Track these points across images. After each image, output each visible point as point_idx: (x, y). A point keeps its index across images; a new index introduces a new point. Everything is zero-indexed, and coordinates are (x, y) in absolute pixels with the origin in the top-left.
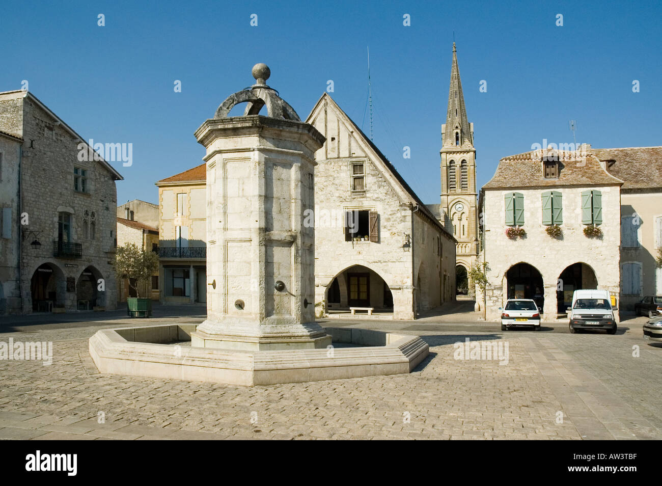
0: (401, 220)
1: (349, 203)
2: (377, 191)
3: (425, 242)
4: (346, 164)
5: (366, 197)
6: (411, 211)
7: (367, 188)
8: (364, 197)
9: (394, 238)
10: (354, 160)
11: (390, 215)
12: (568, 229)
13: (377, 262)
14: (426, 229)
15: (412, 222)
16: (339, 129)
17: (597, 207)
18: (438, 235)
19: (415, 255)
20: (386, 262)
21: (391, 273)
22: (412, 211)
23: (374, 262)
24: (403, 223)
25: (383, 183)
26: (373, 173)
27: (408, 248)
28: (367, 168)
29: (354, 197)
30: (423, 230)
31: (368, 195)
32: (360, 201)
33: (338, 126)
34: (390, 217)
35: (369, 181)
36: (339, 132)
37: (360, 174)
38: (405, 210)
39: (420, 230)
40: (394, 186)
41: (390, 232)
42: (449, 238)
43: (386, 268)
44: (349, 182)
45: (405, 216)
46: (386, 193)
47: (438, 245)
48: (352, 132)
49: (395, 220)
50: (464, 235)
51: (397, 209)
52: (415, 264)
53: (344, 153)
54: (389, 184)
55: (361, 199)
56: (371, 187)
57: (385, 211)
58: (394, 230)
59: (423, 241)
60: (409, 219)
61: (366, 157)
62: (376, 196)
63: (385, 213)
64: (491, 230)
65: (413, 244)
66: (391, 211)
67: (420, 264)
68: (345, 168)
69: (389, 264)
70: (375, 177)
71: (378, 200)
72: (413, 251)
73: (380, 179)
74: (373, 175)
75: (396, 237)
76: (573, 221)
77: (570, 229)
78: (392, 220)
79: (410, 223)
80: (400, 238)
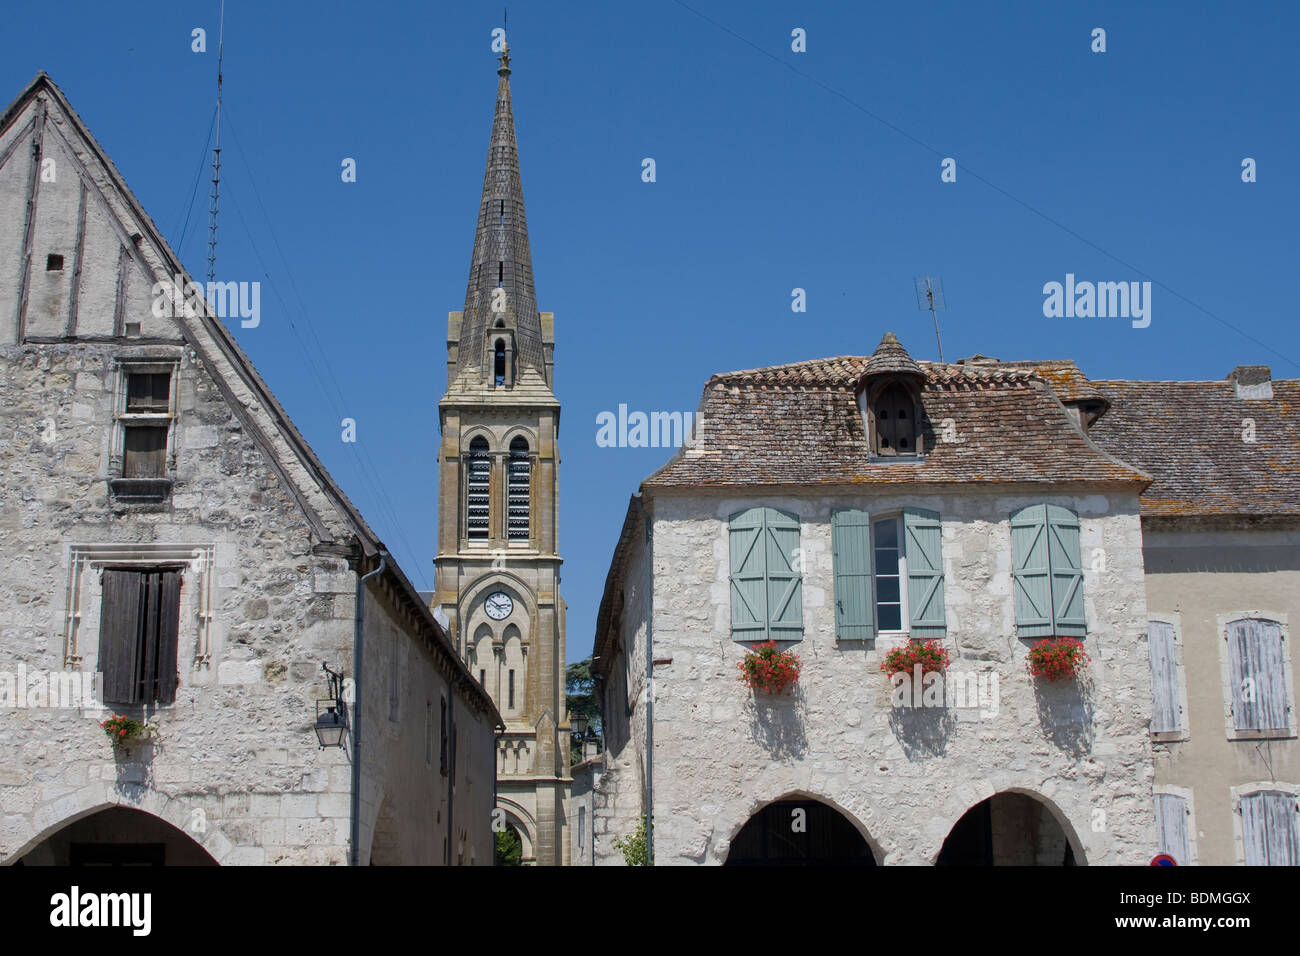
0: (313, 612)
1: (97, 532)
2: (221, 487)
3: (400, 714)
4: (99, 366)
5: (172, 510)
6: (353, 574)
7: (180, 473)
8: (161, 511)
9: (278, 689)
10: (135, 351)
11: (268, 588)
12: (967, 657)
13: (199, 794)
14: (404, 660)
15: (359, 621)
16: (82, 223)
17: (1068, 570)
18: (444, 692)
19: (363, 768)
20: (240, 793)
21: (258, 845)
22: (360, 574)
23: (189, 795)
24: (319, 626)
25: (246, 454)
26: (205, 410)
27: (336, 733)
28: (183, 390)
29: (119, 507)
30: (394, 663)
31: (179, 501)
32: (145, 526)
33: (83, 209)
34: (266, 596)
35: (189, 440)
36: (81, 236)
37: (154, 411)
38: (330, 568)
39: (384, 660)
40: (289, 468)
41: (265, 660)
42: (478, 708)
43: (238, 822)
44: (105, 441)
45: (328, 597)
46: (253, 497)
47: (443, 732)
48: (136, 239)
49: (285, 615)
50: (511, 705)
51: (294, 564)
52: (362, 805)
53: (96, 321)
54: (273, 456)
55: (151, 517)
56: (195, 468)
57: (247, 572)
58: (280, 656)
59: (394, 707)
60: (345, 606)
61: (183, 342)
62: (213, 505)
63: (245, 580)
64: (675, 655)
65: (357, 717)
66: (273, 571)
67: (378, 806)
68: (95, 383)
69: (257, 803)
70: (215, 428)
71: (221, 526)
72: (356, 746)
73: (236, 437)
74: (206, 420)
75: (287, 686)
76: (984, 626)
77: (974, 657)
78: (275, 609)
79: (349, 626)
80: (303, 690)
